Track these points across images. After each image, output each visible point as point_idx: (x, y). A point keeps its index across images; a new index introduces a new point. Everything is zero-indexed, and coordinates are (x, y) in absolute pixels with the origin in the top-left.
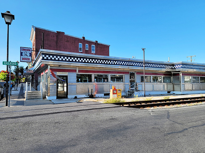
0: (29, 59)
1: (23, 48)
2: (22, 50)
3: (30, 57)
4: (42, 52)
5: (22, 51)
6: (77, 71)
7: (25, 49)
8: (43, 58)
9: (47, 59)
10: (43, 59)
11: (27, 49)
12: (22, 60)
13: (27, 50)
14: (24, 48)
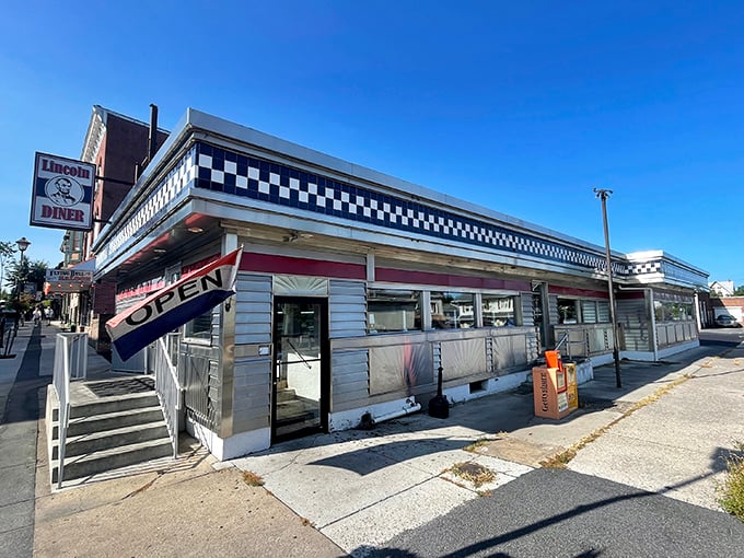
0: (79, 215)
1: (50, 160)
2: (44, 169)
3: (85, 208)
4: (202, 137)
5: (43, 174)
6: (371, 273)
7: (64, 164)
8: (204, 174)
9: (229, 186)
10: (203, 180)
11: (71, 165)
12: (39, 217)
13: (73, 172)
14: (56, 162)
